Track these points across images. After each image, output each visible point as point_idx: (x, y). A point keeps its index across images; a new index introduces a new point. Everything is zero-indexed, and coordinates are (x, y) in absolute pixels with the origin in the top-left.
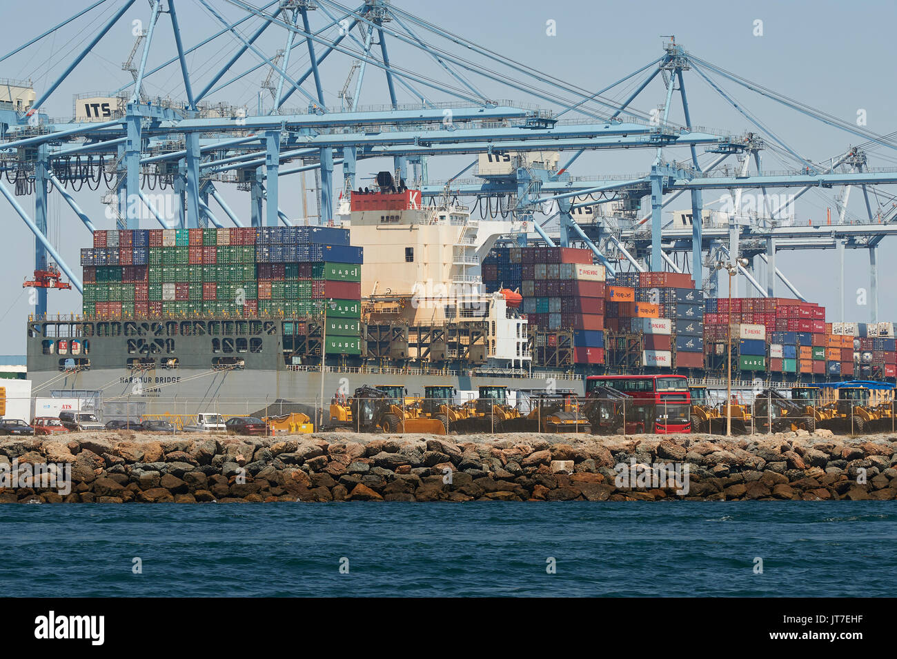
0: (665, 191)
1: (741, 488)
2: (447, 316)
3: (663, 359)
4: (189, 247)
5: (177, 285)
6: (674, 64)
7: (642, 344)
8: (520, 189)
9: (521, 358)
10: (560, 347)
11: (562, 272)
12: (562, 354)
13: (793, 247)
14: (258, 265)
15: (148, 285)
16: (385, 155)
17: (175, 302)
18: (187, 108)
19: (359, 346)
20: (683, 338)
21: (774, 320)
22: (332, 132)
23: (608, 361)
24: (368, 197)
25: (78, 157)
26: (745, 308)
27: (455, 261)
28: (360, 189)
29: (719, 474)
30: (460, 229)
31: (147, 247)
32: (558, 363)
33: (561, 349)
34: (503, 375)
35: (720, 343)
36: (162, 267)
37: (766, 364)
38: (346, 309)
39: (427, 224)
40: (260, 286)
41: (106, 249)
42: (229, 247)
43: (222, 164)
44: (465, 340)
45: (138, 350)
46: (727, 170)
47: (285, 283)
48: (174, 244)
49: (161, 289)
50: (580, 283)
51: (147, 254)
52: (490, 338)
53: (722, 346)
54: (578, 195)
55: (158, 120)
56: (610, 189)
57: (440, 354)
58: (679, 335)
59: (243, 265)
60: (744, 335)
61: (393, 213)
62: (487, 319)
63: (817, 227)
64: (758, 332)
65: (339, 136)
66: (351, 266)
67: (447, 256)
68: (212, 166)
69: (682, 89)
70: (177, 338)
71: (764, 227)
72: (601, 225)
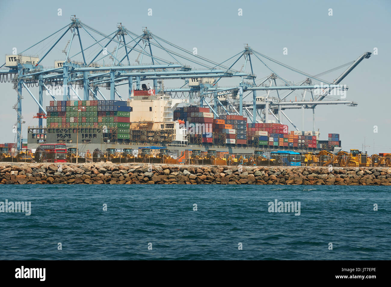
0: (244, 91)
1: (73, 180)
2: (162, 128)
3: (233, 141)
4: (78, 106)
5: (74, 118)
6: (248, 52)
7: (225, 137)
8: (201, 90)
9: (184, 141)
10: (198, 138)
11: (199, 115)
12: (199, 140)
13: (290, 108)
14: (98, 112)
15: (66, 118)
16: (150, 79)
17: (74, 123)
18: (83, 64)
19: (129, 137)
20: (240, 135)
21: (272, 130)
22: (131, 72)
23: (214, 142)
24: (138, 92)
25: (57, 79)
26: (263, 126)
27: (165, 111)
28: (137, 89)
29: (67, 176)
30: (166, 101)
31: (66, 106)
32: (197, 142)
33: (199, 138)
34: (178, 146)
35: (253, 137)
36: (70, 112)
37: (268, 143)
38: (125, 125)
39: (156, 100)
40: (99, 118)
41: (54, 107)
42: (90, 106)
43: (102, 81)
44: (166, 135)
45: (60, 137)
46: (263, 85)
47: (106, 117)
48: (74, 105)
49: (70, 119)
50: (204, 118)
51: (66, 108)
52: (174, 134)
53: (253, 138)
54: (219, 92)
55: (74, 68)
56: (228, 90)
57: (157, 139)
58: (238, 134)
59: (94, 112)
60: (260, 135)
61: (146, 96)
62: (173, 129)
63: (292, 102)
64: (265, 134)
65: (135, 73)
66: (127, 112)
67: (162, 110)
68: (98, 82)
69: (250, 60)
70: (71, 133)
71: (277, 102)
72: (228, 101)
